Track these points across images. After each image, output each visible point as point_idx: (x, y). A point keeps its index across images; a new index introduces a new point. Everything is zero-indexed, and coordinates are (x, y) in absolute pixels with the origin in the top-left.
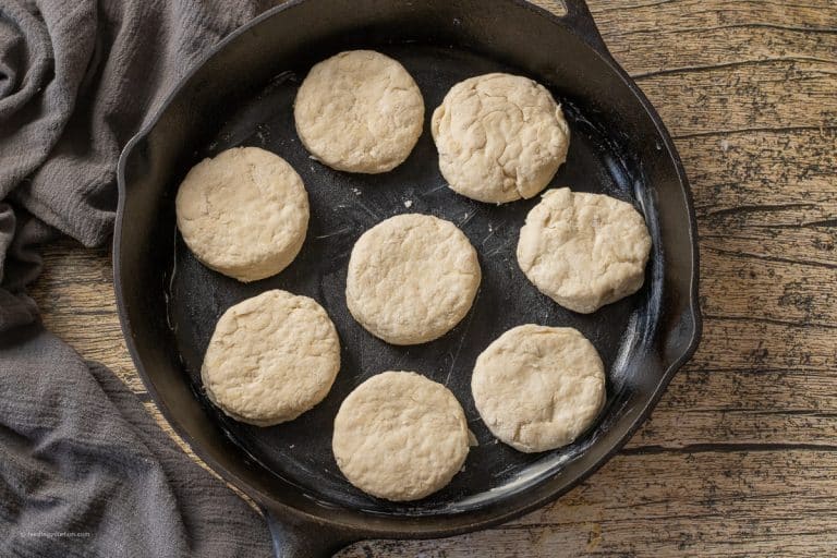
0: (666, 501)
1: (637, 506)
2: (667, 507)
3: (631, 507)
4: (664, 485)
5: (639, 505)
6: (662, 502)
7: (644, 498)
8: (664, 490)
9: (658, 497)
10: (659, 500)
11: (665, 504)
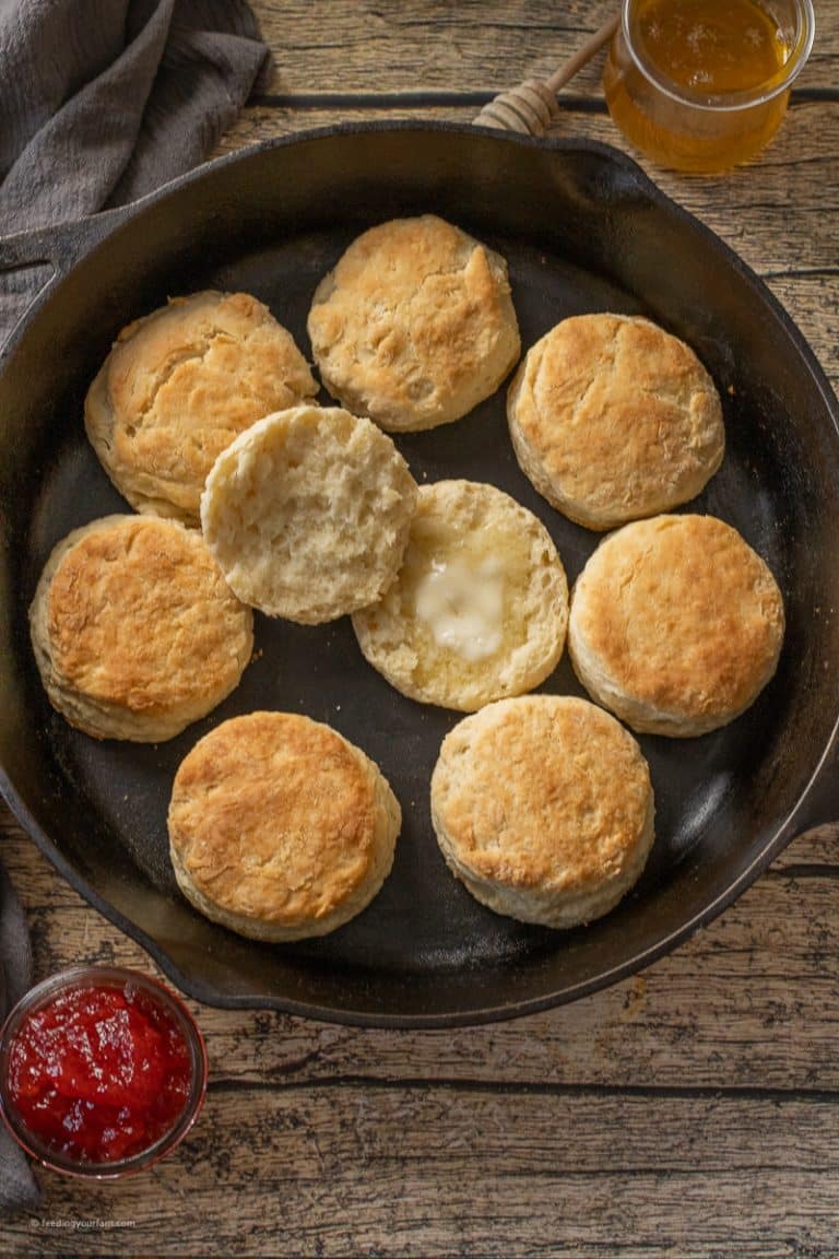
0: (751, 950)
1: (704, 955)
2: (751, 959)
3: (696, 955)
4: (749, 925)
5: (707, 953)
6: (744, 951)
7: (716, 944)
8: (749, 932)
9: (737, 943)
10: (741, 948)
11: (747, 955)
